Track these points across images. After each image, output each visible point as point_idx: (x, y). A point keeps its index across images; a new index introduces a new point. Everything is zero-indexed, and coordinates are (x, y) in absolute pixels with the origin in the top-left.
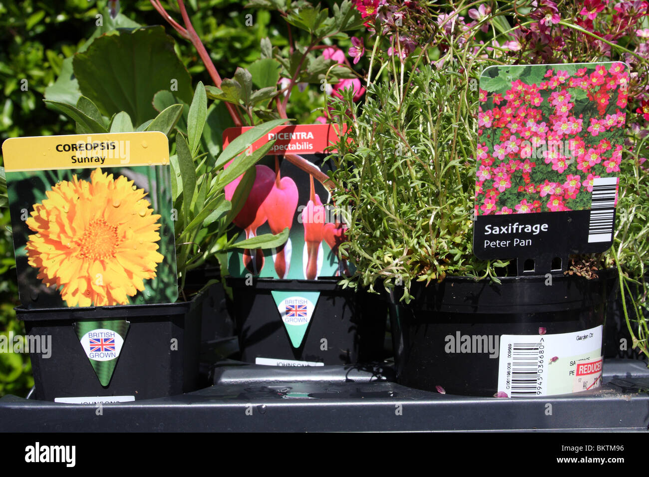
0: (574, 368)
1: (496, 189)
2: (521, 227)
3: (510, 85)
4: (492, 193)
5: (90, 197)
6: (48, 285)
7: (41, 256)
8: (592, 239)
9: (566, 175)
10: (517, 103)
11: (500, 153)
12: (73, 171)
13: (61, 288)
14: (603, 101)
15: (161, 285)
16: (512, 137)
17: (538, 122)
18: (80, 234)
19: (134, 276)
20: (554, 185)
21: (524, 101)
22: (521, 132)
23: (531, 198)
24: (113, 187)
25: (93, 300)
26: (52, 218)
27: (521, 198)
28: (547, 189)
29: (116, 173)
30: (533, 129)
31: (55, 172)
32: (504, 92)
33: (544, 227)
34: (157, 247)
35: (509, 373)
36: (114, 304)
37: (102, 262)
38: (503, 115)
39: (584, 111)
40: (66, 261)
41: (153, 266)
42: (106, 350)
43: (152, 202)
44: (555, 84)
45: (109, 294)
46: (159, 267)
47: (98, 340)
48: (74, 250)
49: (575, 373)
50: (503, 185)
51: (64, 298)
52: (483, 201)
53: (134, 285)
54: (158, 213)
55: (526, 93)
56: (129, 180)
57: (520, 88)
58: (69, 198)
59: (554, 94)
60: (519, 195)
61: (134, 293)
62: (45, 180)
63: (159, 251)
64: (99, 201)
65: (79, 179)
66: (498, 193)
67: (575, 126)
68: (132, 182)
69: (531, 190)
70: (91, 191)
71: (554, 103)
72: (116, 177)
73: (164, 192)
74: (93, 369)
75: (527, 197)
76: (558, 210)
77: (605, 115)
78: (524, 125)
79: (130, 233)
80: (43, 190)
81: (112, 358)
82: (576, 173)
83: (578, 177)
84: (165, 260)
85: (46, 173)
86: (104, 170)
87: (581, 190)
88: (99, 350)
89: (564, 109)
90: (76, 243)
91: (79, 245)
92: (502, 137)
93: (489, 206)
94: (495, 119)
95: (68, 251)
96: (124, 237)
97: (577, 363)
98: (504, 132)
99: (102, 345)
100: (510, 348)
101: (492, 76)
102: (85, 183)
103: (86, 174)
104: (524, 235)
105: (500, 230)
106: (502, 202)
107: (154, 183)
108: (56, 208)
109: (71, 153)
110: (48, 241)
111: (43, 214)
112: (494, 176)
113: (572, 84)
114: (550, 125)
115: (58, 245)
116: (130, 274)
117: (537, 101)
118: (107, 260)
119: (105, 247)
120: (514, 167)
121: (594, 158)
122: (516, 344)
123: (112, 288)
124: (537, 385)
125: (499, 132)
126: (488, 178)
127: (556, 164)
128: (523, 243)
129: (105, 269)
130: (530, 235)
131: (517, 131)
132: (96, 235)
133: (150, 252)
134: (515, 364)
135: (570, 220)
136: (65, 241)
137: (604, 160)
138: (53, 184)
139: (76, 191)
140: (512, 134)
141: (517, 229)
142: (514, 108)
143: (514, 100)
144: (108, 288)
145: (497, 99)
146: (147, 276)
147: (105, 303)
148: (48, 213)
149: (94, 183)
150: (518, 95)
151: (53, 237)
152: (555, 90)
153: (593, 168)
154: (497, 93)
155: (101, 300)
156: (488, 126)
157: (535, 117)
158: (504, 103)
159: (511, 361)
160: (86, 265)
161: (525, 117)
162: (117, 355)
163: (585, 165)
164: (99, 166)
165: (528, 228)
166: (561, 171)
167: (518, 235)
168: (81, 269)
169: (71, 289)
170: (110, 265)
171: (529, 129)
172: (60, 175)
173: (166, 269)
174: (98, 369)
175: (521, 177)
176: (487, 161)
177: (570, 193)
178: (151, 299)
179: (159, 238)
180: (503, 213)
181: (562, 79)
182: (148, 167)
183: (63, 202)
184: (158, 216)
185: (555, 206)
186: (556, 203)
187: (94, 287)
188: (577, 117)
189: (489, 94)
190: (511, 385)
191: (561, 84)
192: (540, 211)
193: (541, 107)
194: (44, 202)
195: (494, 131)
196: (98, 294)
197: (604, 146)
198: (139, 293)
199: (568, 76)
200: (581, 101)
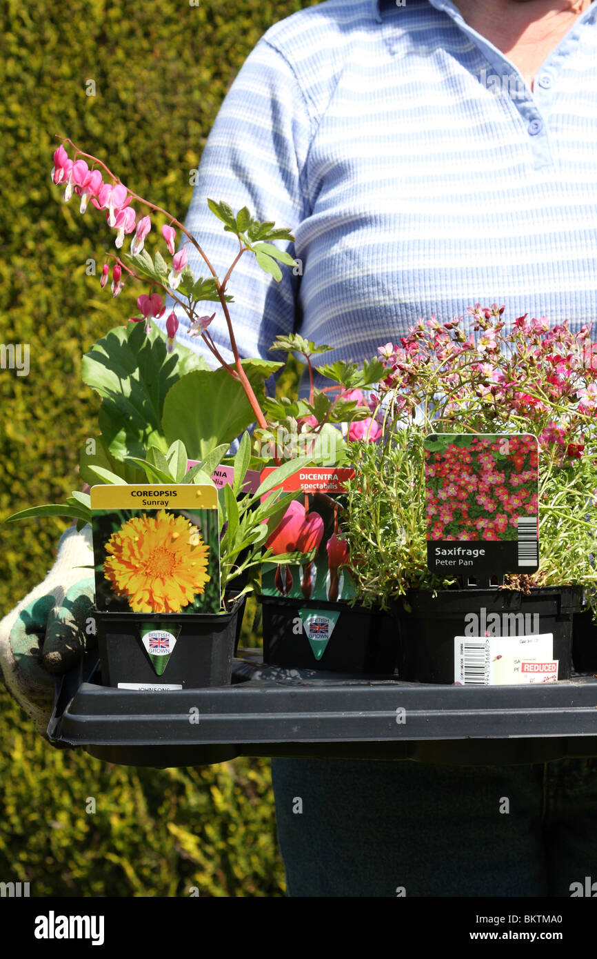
0: (519, 666)
1: (442, 522)
2: (463, 551)
3: (447, 447)
4: (439, 525)
5: (155, 530)
6: (119, 594)
7: (115, 572)
8: (522, 563)
9: (496, 514)
10: (453, 460)
11: (443, 495)
12: (144, 511)
13: (129, 598)
14: (519, 461)
15: (208, 599)
16: (451, 485)
17: (470, 475)
18: (146, 557)
19: (187, 591)
20: (487, 521)
21: (458, 459)
22: (457, 481)
23: (470, 529)
24: (173, 523)
25: (153, 608)
26: (125, 545)
27: (462, 529)
28: (481, 524)
29: (176, 513)
30: (467, 479)
31: (129, 511)
32: (443, 452)
33: (482, 552)
34: (206, 570)
35: (462, 667)
36: (170, 612)
37: (162, 579)
38: (443, 468)
39: (505, 467)
40: (134, 578)
41: (202, 584)
42: (162, 647)
43: (203, 536)
44: (481, 448)
45: (166, 604)
46: (207, 585)
47: (156, 639)
48: (141, 569)
49: (520, 669)
50: (447, 519)
51: (131, 605)
52: (432, 530)
53: (186, 598)
54: (208, 544)
55: (459, 453)
56: (186, 519)
57: (454, 450)
58: (139, 530)
59: (481, 455)
60: (460, 527)
61: (186, 604)
62: (121, 516)
63: (206, 573)
64: (162, 532)
65: (147, 517)
66: (443, 525)
67: (499, 478)
68: (188, 521)
69: (469, 523)
70: (157, 526)
71: (481, 461)
72: (176, 516)
73: (213, 529)
74: (151, 661)
75: (467, 529)
76: (492, 540)
77: (522, 471)
78: (459, 476)
79: (185, 559)
80: (119, 523)
81: (165, 654)
82: (503, 512)
83: (505, 515)
84: (212, 580)
85: (122, 511)
86: (167, 511)
87: (508, 526)
88: (156, 646)
89: (489, 466)
90: (143, 563)
91: (145, 565)
92: (443, 484)
93: (438, 534)
94: (437, 471)
95: (136, 570)
96: (180, 561)
97: (522, 662)
98: (444, 480)
99: (159, 643)
100: (462, 647)
101: (433, 441)
102: (152, 521)
103: (153, 514)
104: (466, 558)
105: (448, 552)
106: (447, 532)
107: (205, 522)
108: (128, 537)
109: (143, 498)
110: (121, 561)
111: (118, 541)
112: (439, 512)
113: (493, 448)
114: (479, 477)
115: (128, 564)
116: (183, 589)
117: (468, 459)
118: (166, 578)
119: (164, 569)
120: (454, 506)
121: (516, 502)
122: (466, 644)
123: (169, 600)
124: (485, 678)
125: (440, 480)
126: (435, 513)
127: (487, 506)
128: (466, 563)
129: (164, 584)
130: (471, 558)
131: (455, 480)
132: (159, 558)
133: (200, 573)
134: (466, 660)
135: (502, 548)
136: (134, 562)
137: (524, 504)
138: (127, 519)
139: (145, 526)
140: (451, 482)
141: (461, 552)
142: (451, 464)
143: (451, 458)
144: (166, 599)
145: (438, 457)
146: (197, 591)
147: (162, 611)
148: (122, 541)
149: (159, 519)
150: (453, 454)
151: (125, 558)
152: (481, 452)
153: (516, 510)
154: (437, 452)
155: (160, 608)
156: (433, 475)
157: (467, 471)
158: (443, 460)
159: (463, 657)
160: (150, 581)
161: (460, 471)
162: (171, 651)
163: (510, 507)
164: (163, 508)
165: (470, 552)
166: (491, 511)
167: (461, 557)
168: (146, 583)
169: (137, 598)
170: (168, 581)
171: (464, 479)
172: (133, 514)
173: (212, 587)
174: (155, 662)
175: (461, 514)
176: (434, 501)
177: (500, 528)
178: (199, 610)
179: (208, 564)
180: (448, 540)
181: (486, 445)
182: (201, 510)
183: (135, 533)
184: (207, 547)
185: (489, 536)
186: (489, 534)
187: (155, 598)
188: (500, 472)
189: (432, 453)
190: (464, 676)
191: (485, 448)
192: (478, 539)
193: (471, 464)
194: (119, 532)
195: (437, 480)
196: (158, 604)
197: (524, 494)
198: (190, 604)
199: (490, 442)
200: (501, 461)
